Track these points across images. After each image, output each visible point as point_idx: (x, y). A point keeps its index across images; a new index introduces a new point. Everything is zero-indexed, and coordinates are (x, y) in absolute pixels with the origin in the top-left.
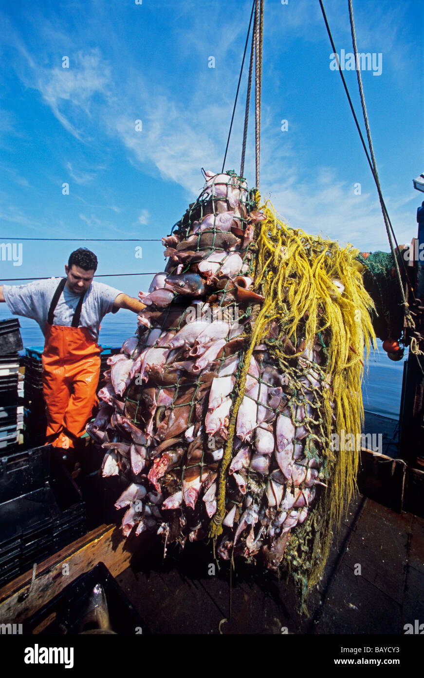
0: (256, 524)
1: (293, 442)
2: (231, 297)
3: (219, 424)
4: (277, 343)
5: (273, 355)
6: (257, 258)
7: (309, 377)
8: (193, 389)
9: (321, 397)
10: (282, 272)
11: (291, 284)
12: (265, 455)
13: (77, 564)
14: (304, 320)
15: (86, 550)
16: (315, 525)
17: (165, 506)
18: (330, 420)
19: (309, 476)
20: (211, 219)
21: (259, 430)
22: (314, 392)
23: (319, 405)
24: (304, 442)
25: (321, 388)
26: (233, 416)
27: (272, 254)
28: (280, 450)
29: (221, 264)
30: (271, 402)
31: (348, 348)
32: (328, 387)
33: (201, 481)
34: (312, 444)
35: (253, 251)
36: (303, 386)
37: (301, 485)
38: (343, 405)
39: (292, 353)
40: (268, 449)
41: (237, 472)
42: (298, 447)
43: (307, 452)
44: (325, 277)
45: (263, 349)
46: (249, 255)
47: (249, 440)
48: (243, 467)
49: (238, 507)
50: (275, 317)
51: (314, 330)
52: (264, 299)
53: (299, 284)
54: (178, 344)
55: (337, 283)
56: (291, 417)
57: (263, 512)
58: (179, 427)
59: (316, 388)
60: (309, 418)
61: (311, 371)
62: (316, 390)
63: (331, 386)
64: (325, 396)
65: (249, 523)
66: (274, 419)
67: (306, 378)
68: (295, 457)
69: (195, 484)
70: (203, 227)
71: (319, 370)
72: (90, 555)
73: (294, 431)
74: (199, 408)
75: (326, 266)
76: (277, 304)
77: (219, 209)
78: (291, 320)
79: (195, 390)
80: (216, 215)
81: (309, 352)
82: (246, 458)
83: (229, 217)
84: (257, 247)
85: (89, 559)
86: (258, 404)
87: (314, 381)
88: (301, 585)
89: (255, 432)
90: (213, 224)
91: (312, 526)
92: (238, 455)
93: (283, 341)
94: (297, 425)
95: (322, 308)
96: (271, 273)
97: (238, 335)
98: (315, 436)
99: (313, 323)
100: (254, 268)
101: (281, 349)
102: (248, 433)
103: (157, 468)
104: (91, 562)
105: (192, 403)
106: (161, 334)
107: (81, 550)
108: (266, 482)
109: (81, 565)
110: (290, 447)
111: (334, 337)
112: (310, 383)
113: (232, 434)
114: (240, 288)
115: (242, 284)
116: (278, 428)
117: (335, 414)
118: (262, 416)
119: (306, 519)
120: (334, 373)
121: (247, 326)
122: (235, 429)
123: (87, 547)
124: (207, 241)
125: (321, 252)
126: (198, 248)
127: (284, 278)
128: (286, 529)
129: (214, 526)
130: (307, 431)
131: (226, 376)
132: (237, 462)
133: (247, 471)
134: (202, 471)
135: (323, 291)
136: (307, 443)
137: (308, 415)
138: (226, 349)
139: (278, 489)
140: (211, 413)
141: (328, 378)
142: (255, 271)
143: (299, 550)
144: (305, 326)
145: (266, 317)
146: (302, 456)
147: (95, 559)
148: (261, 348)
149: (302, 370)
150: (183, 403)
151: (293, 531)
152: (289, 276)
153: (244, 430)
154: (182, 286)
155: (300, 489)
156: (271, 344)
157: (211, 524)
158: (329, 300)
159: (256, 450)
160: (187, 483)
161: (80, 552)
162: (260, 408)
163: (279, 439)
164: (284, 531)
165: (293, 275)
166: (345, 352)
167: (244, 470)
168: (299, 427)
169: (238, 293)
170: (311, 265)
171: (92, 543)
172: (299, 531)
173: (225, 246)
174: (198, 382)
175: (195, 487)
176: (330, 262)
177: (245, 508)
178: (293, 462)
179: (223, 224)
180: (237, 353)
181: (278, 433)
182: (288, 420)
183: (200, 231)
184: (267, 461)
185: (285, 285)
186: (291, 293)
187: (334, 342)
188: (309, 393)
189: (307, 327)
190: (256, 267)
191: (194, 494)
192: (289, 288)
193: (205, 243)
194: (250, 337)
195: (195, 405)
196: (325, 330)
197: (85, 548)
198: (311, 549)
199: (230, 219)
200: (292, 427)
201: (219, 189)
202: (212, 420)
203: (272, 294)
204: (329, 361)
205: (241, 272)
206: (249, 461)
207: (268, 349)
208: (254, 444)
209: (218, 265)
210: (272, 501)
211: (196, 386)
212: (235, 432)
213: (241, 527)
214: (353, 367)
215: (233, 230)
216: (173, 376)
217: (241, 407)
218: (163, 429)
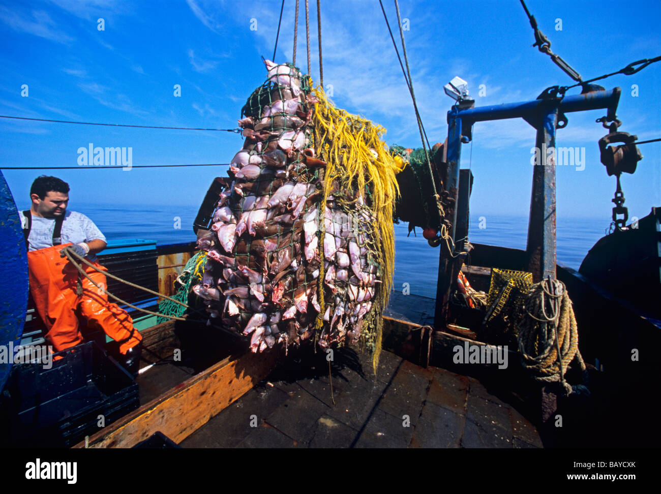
0: (343, 315)
1: (360, 258)
2: (303, 165)
3: (313, 253)
4: (341, 194)
5: (339, 203)
6: (314, 133)
7: (363, 214)
8: (290, 234)
9: (372, 227)
10: (336, 144)
11: (343, 153)
12: (345, 268)
13: (131, 434)
14: (356, 177)
15: (139, 421)
16: (377, 310)
17: (284, 317)
18: (378, 240)
19: (371, 279)
20: (280, 105)
21: (338, 253)
22: (368, 224)
23: (371, 231)
24: (365, 256)
25: (371, 221)
26: (321, 246)
27: (326, 129)
28: (353, 263)
29: (292, 141)
30: (342, 234)
31: (384, 194)
32: (375, 220)
33: (306, 295)
34: (371, 257)
35: (311, 127)
36: (361, 221)
37: (367, 285)
38: (385, 231)
39: (351, 200)
40: (347, 263)
41: (329, 283)
42: (363, 261)
43: (369, 262)
44: (365, 147)
45: (332, 199)
46: (307, 131)
47: (333, 259)
48: (332, 279)
49: (331, 306)
50: (337, 176)
51: (364, 184)
52: (326, 164)
53: (349, 152)
54: (274, 203)
55: (373, 151)
56: (356, 242)
57: (347, 306)
58: (286, 261)
59: (369, 221)
60: (367, 241)
61: (364, 210)
62: (369, 223)
63: (377, 219)
64: (374, 226)
65: (339, 315)
66: (346, 245)
67: (362, 216)
68: (362, 267)
69: (304, 297)
70: (274, 111)
71: (368, 210)
72: (144, 426)
73: (359, 251)
74: (298, 245)
75: (365, 139)
76: (336, 167)
77: (286, 96)
78: (348, 178)
79: (292, 235)
80: (284, 102)
81: (361, 199)
82: (333, 273)
83: (295, 103)
84: (313, 123)
85: (143, 429)
86: (335, 236)
87: (367, 217)
88: (372, 347)
89: (336, 254)
90: (282, 108)
91: (375, 311)
92: (328, 271)
93: (345, 193)
94: (361, 246)
95: (366, 169)
96: (327, 145)
97: (313, 192)
98: (372, 251)
99: (361, 179)
100: (313, 140)
101: (345, 198)
102: (332, 255)
103: (277, 293)
104: (145, 433)
105: (292, 244)
106: (256, 199)
107: (134, 420)
108: (347, 286)
109: (135, 435)
110: (358, 261)
111: (375, 187)
112: (365, 219)
113: (323, 258)
114: (309, 158)
115: (309, 154)
116: (350, 250)
117: (382, 237)
118: (339, 244)
119: (371, 308)
120: (378, 210)
121: (318, 185)
122: (324, 254)
123: (141, 418)
124: (279, 123)
125: (360, 128)
126: (272, 129)
127: (338, 148)
128: (361, 316)
129: (319, 320)
130: (367, 249)
131: (311, 221)
132: (329, 275)
133: (335, 281)
134: (306, 287)
135: (365, 157)
136: (368, 256)
137: (366, 239)
138: (308, 203)
139: (354, 289)
140: (308, 247)
141: (375, 215)
142: (315, 143)
143: (369, 329)
144: (357, 181)
145: (331, 177)
146: (367, 265)
147: (149, 430)
148: (331, 198)
149: (358, 211)
150: (284, 246)
151: (364, 317)
152: (342, 147)
153: (330, 253)
154: (275, 160)
155: (367, 288)
156: (337, 195)
157: (316, 320)
158: (370, 163)
159: (339, 265)
160: (297, 299)
161: (134, 423)
162: (337, 239)
163: (352, 256)
164: (359, 318)
165: (344, 147)
166: (382, 196)
167: (333, 281)
168: (362, 247)
169: (307, 161)
170: (355, 139)
171: (145, 413)
172: (368, 316)
173: (294, 127)
174: (293, 229)
175: (304, 300)
176: (366, 136)
177: (335, 306)
178: (361, 270)
179: (291, 109)
180: (315, 204)
181: (351, 253)
182: (354, 244)
183: (272, 115)
184: (347, 272)
185: (340, 153)
186: (345, 159)
187: (376, 190)
188: (365, 225)
189: (359, 182)
190: (315, 139)
191: (305, 305)
192: (343, 156)
193: (277, 124)
194: (323, 192)
195: (294, 245)
196: (369, 183)
197: (138, 418)
198: (376, 325)
199: (295, 105)
200: (358, 248)
201: (284, 79)
202: (309, 251)
203: (331, 160)
204: (374, 203)
205: (305, 144)
206: (334, 274)
207: (335, 200)
208: (337, 262)
209: (290, 142)
210: (352, 297)
211: (292, 232)
212: (324, 256)
213: (334, 318)
214: (387, 207)
215: (298, 114)
216: (275, 228)
217: (325, 240)
218: (276, 266)
